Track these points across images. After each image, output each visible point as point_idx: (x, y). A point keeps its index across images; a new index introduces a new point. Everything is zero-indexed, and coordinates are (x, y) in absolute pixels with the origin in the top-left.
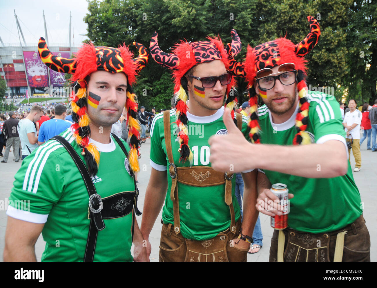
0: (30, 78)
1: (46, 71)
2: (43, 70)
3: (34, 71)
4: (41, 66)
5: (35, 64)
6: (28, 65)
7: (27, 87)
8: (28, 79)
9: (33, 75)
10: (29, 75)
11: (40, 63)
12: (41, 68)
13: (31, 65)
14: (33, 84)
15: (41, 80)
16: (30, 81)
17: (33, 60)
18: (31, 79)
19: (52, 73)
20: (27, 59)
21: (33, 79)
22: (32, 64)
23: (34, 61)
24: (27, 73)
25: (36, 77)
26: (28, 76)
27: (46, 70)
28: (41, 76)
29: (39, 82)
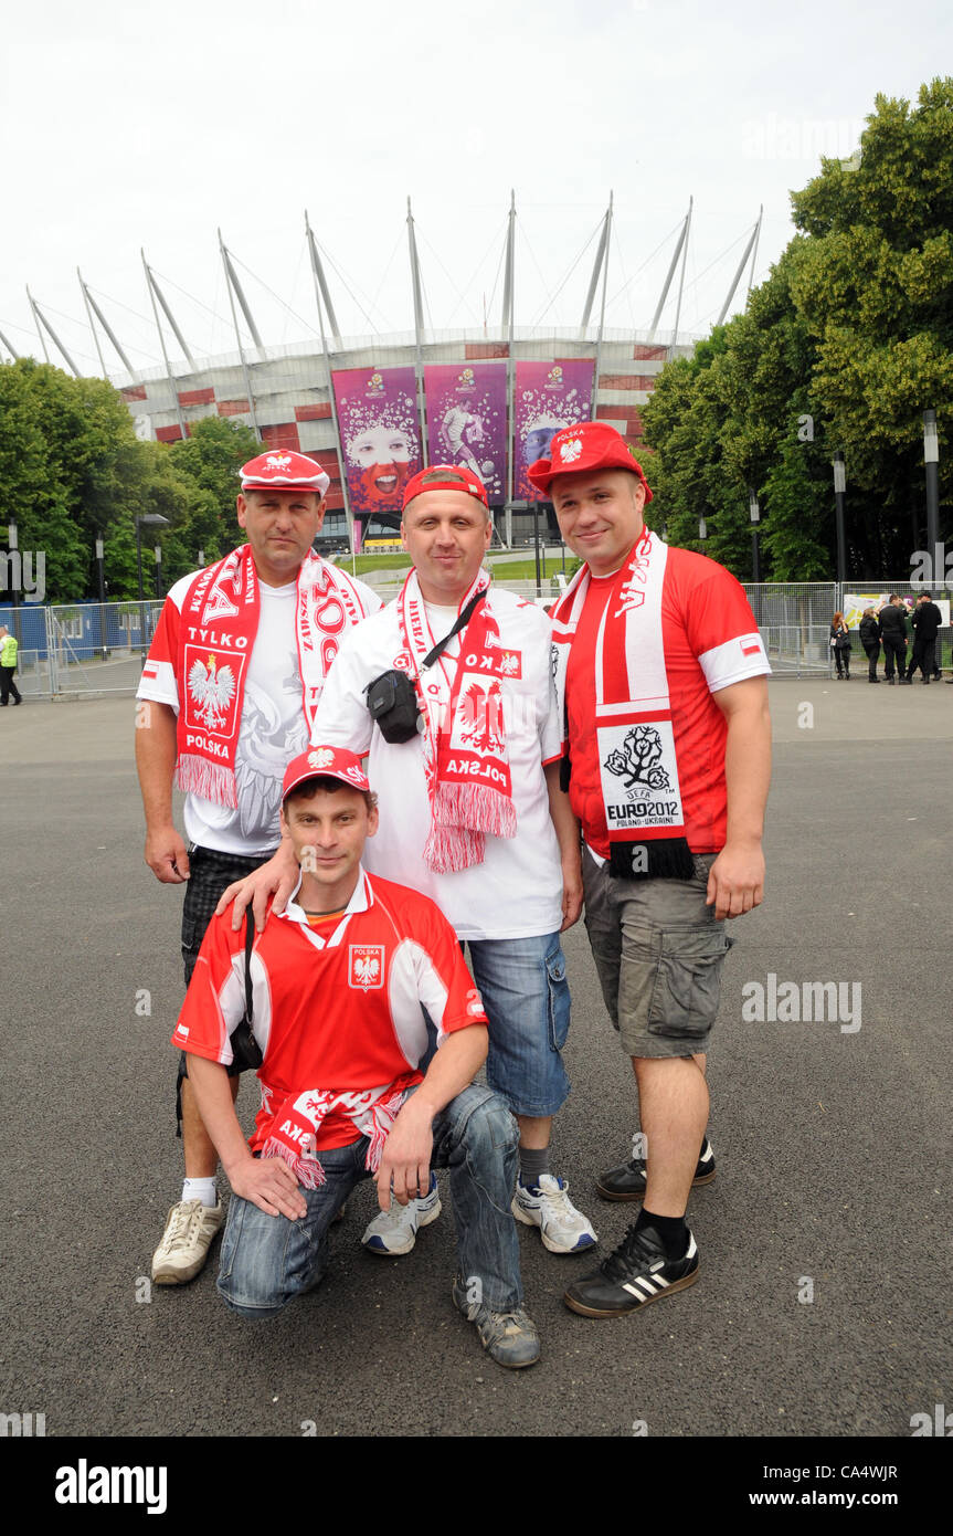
0: (357, 474)
1: (413, 443)
2: (404, 443)
3: (369, 448)
4: (397, 427)
5: (375, 418)
6: (348, 425)
7: (342, 512)
8: (346, 479)
9: (366, 461)
10: (353, 463)
11: (395, 415)
12: (396, 434)
13: (361, 423)
14: (364, 499)
15: (394, 482)
16: (356, 487)
17: (368, 402)
18: (358, 480)
19: (437, 452)
20: (344, 401)
21: (364, 480)
22: (364, 419)
23: (369, 409)
24: (346, 459)
25: (377, 471)
26: (349, 469)
27: (416, 440)
28: (396, 467)
29: (388, 489)
